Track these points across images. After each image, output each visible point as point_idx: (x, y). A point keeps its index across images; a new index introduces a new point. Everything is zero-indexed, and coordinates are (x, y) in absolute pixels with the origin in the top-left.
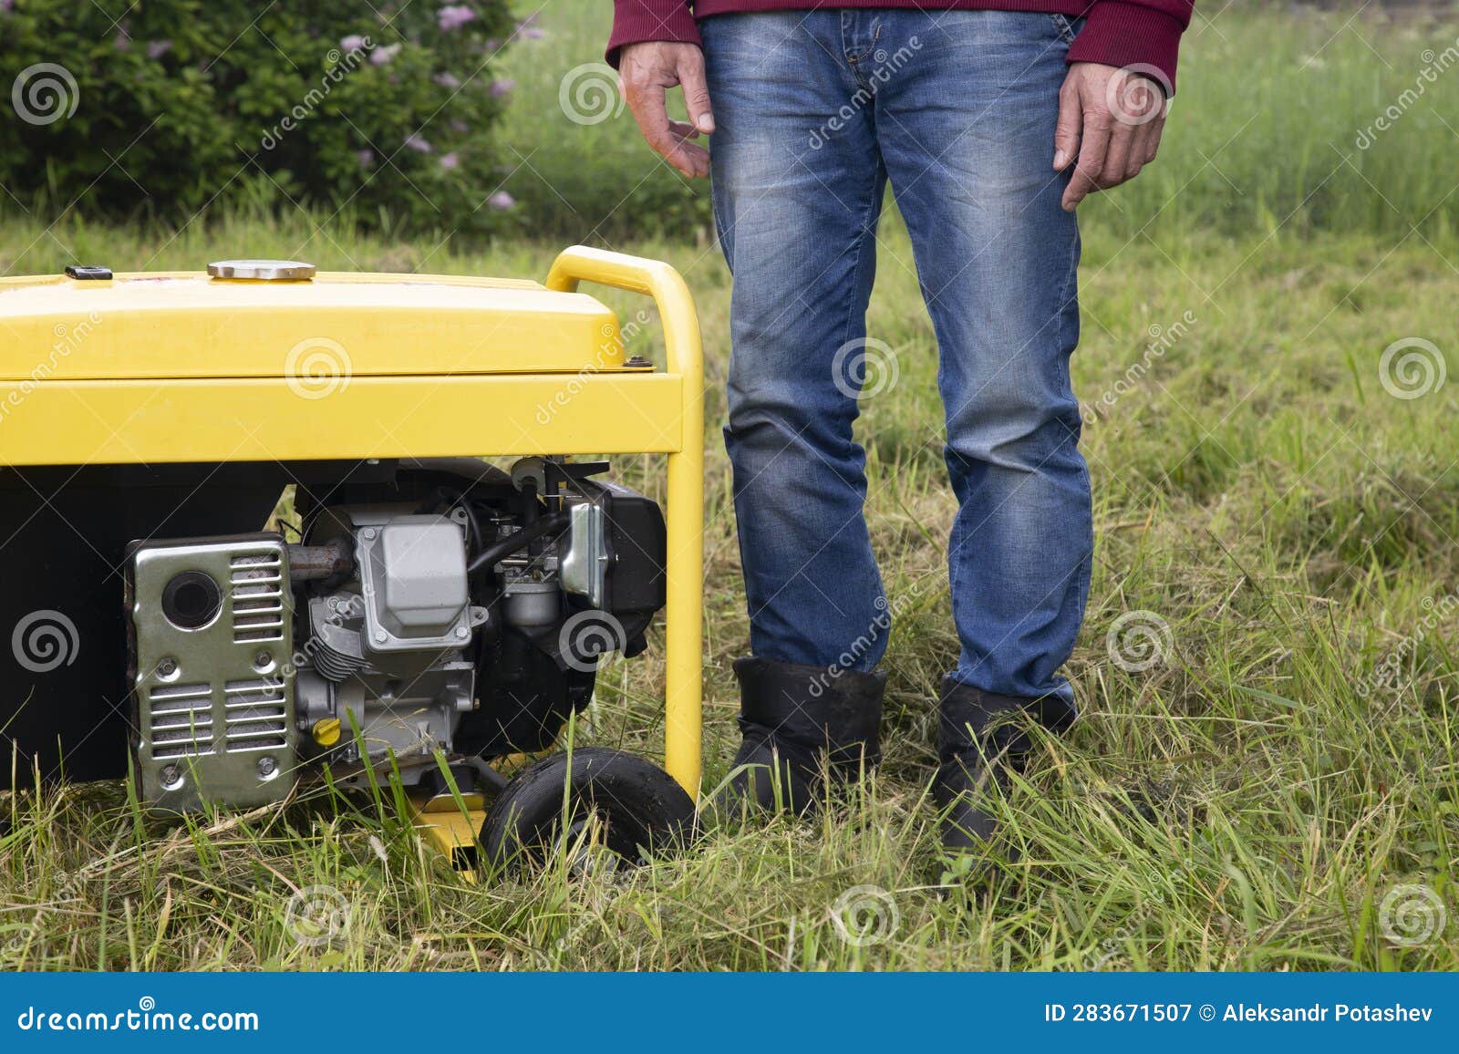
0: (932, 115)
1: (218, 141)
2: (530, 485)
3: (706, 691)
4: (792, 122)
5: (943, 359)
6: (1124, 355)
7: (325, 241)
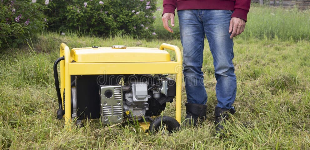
0: (211, 25)
1: (114, 25)
2: (157, 78)
3: (182, 107)
4: (192, 25)
5: (214, 60)
6: (244, 57)
7: (129, 39)
